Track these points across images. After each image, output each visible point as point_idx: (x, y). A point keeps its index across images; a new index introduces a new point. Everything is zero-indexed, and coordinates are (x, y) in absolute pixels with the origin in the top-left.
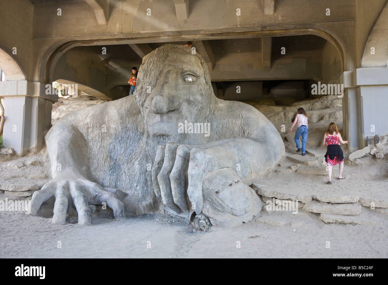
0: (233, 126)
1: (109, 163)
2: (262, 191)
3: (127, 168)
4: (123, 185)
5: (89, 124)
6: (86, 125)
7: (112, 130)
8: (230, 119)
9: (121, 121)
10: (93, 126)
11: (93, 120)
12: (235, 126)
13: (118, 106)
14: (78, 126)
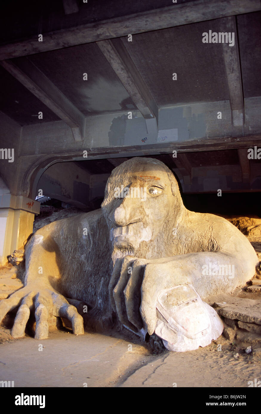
0: (202, 239)
1: (79, 274)
2: (224, 312)
3: (94, 279)
4: (89, 297)
5: (64, 236)
6: (61, 236)
7: (84, 242)
8: (200, 232)
9: (92, 233)
10: (67, 237)
11: (67, 232)
12: (204, 239)
13: (90, 218)
14: (54, 237)
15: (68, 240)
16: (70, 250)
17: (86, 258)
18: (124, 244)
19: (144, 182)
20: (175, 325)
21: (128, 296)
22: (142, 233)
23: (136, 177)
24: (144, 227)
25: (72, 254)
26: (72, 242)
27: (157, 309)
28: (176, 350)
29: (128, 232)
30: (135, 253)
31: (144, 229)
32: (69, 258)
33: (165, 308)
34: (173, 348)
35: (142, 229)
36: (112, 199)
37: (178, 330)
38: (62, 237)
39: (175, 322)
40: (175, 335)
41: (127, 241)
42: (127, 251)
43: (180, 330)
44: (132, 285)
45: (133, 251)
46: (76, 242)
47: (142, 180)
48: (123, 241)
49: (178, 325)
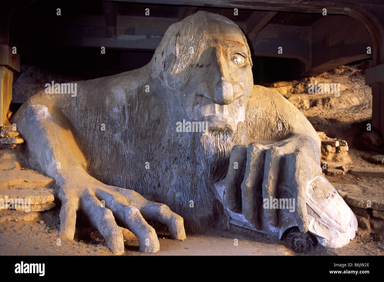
0: (268, 116)
5: (80, 107)
6: (74, 107)
7: (114, 116)
8: (264, 108)
9: (129, 105)
10: (86, 109)
11: (85, 101)
12: (270, 117)
13: (125, 85)
14: (62, 108)
15: (87, 113)
16: (94, 126)
17: (122, 138)
18: (221, 126)
19: (226, 47)
20: (328, 220)
21: (271, 191)
22: (238, 112)
23: (218, 40)
24: (241, 105)
25: (98, 132)
26: (95, 115)
27: (307, 204)
28: (334, 246)
29: (223, 110)
30: (232, 136)
31: (240, 108)
32: (94, 138)
33: (316, 203)
34: (331, 245)
35: (238, 107)
36: (185, 66)
37: (331, 225)
38: (76, 109)
39: (328, 217)
40: (328, 230)
41: (224, 122)
42: (221, 134)
43: (333, 225)
44: (274, 178)
45: (230, 135)
46: (102, 116)
47: (224, 44)
48: (220, 122)
49: (331, 220)
